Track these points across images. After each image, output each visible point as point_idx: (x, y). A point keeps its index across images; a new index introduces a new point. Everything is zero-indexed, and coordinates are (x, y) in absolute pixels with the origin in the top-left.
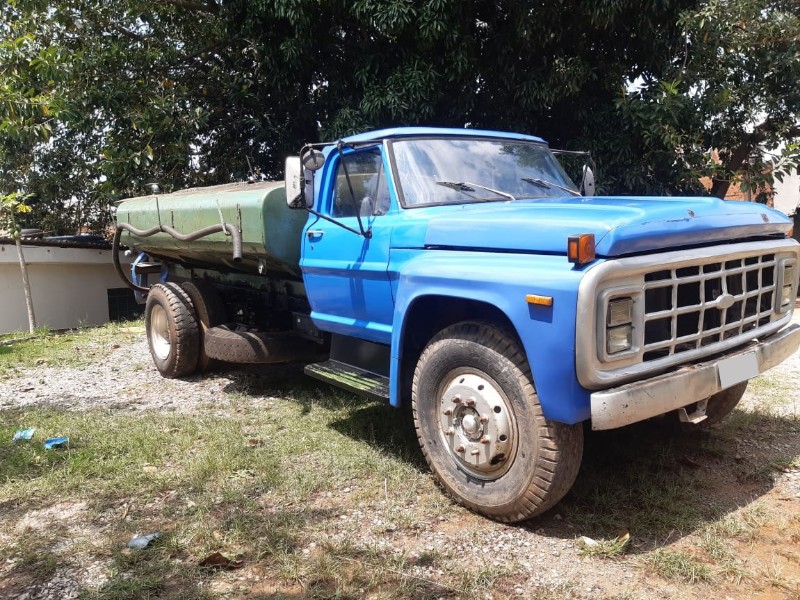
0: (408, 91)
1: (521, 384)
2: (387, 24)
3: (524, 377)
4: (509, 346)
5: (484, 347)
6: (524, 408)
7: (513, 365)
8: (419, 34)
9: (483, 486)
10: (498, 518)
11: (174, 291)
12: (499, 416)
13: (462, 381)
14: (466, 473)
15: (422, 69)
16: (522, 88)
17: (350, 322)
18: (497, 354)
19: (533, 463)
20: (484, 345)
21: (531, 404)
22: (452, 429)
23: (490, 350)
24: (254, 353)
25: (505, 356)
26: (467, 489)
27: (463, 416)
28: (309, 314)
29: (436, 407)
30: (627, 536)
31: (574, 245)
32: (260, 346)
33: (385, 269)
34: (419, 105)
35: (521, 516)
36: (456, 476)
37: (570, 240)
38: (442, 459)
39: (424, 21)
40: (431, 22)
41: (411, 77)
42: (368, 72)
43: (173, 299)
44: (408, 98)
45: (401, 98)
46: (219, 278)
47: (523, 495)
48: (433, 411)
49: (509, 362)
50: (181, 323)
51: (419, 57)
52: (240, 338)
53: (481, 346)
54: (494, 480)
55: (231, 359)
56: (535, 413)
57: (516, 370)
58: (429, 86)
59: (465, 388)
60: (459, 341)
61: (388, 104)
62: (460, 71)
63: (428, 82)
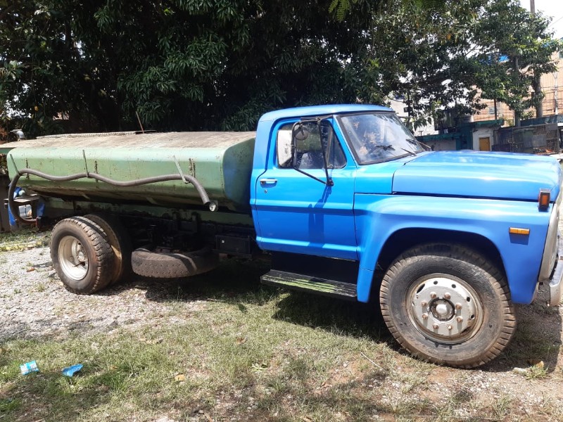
0: (205, 56)
1: (491, 283)
2: (194, 7)
3: (492, 278)
4: (478, 259)
5: (458, 261)
6: (494, 297)
7: (483, 271)
8: (216, 16)
9: (451, 348)
10: (463, 367)
11: (89, 224)
12: (469, 303)
13: (436, 283)
14: (433, 341)
15: (215, 40)
16: (279, 59)
17: (306, 244)
18: (470, 265)
19: (498, 331)
20: (457, 258)
21: (499, 295)
22: (426, 314)
23: (464, 262)
24: (186, 269)
25: (476, 265)
26: (437, 351)
27: (436, 305)
28: (255, 238)
29: (406, 300)
30: (542, 362)
31: (545, 197)
32: (190, 264)
33: (351, 208)
34: (213, 67)
35: (482, 363)
36: (426, 344)
37: (542, 194)
38: (412, 334)
39: (220, 6)
40: (226, 8)
41: (207, 46)
42: (171, 40)
43: (91, 231)
44: (205, 62)
45: (200, 61)
46: (109, 208)
47: (488, 350)
48: (403, 304)
49: (480, 269)
50: (101, 250)
51: (212, 32)
52: (173, 259)
53: (455, 260)
54: (460, 344)
55: (168, 276)
56: (501, 299)
57: (486, 273)
58: (220, 53)
59: (439, 287)
60: (434, 257)
61: (190, 65)
62: (243, 44)
63: (220, 51)
